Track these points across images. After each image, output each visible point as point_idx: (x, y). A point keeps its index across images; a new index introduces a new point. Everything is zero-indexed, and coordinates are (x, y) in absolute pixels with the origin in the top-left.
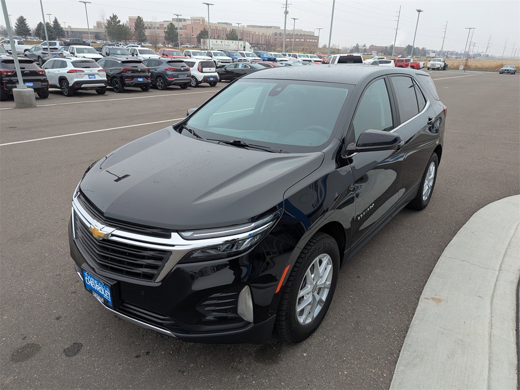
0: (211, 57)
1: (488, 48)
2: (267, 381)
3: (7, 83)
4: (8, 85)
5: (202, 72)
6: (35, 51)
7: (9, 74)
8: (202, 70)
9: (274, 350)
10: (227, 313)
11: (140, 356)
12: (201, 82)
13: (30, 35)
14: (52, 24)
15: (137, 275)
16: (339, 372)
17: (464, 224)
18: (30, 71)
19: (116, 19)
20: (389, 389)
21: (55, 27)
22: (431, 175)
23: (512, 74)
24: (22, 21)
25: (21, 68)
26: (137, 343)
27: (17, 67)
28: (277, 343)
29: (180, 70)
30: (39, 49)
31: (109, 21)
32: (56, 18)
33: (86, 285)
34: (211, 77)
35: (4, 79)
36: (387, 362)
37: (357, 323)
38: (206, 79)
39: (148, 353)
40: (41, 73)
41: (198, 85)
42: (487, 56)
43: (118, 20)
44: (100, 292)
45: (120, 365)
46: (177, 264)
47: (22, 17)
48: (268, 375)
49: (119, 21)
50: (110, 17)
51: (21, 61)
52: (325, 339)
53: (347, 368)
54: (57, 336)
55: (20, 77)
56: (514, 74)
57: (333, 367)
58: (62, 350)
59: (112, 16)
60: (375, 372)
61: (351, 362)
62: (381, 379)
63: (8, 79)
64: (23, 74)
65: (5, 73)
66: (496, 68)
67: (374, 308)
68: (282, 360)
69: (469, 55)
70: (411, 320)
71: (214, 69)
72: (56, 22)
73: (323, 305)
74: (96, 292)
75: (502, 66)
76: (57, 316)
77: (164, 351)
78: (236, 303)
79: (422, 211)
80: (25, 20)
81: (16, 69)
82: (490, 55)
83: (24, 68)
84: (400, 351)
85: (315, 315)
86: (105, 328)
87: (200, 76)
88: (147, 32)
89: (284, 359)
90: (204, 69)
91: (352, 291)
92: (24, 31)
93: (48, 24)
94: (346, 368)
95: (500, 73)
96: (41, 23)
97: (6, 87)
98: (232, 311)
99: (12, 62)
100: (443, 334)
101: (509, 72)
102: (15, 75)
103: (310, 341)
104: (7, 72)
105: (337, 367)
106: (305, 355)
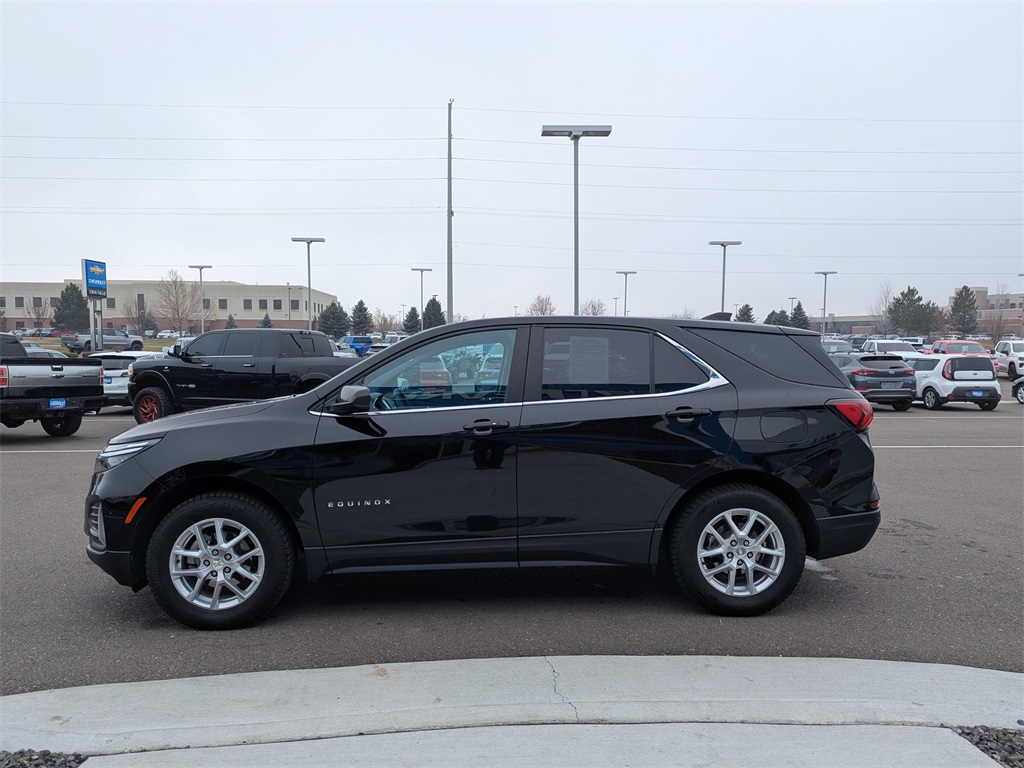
0: (1007, 353)
5: (952, 379)
8: (952, 374)
12: (946, 399)
14: (791, 312)
19: (913, 295)
21: (794, 317)
29: (887, 375)
31: (898, 301)
32: (799, 304)
34: (977, 389)
38: (959, 395)
41: (940, 404)
47: (747, 306)
49: (920, 299)
50: (902, 294)
59: (906, 292)
71: (988, 374)
72: (799, 309)
80: (751, 309)
87: (946, 388)
88: (983, 315)
90: (957, 374)
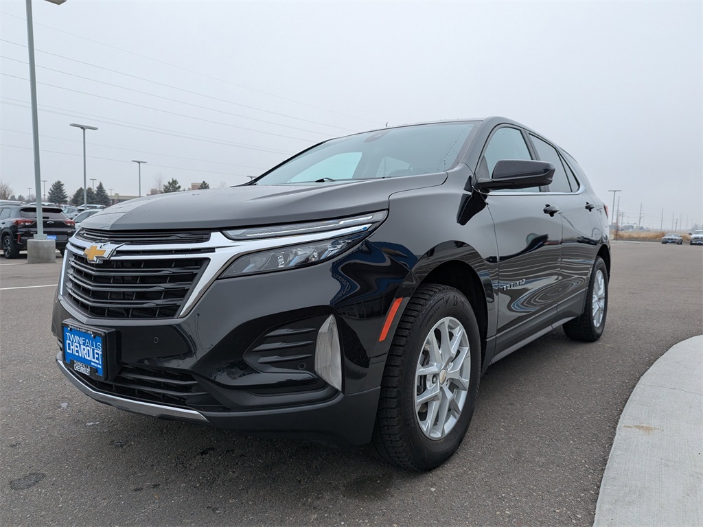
1: (640, 218)
2: (366, 521)
3: (22, 235)
4: (23, 238)
6: (67, 213)
7: (27, 224)
9: (378, 483)
10: (297, 369)
11: (142, 489)
13: (65, 202)
14: (95, 190)
15: (150, 313)
16: (496, 511)
17: (661, 355)
18: (55, 222)
19: (176, 184)
20: (592, 525)
21: (98, 193)
22: (600, 289)
23: (678, 244)
24: (58, 187)
25: (44, 218)
26: (140, 474)
27: (39, 217)
28: (383, 475)
30: (73, 211)
31: (166, 187)
32: (101, 184)
33: (66, 354)
35: (19, 230)
36: (579, 499)
37: (518, 453)
39: (156, 486)
40: (69, 225)
42: (642, 228)
43: (177, 185)
44: (87, 358)
45: (104, 499)
46: (217, 279)
47: (59, 182)
48: (367, 515)
50: (169, 183)
51: (45, 210)
52: (465, 472)
53: (510, 507)
54: (5, 465)
55: (40, 228)
56: (681, 244)
57: (485, 505)
58: (7, 482)
59: (171, 182)
60: (561, 512)
61: (516, 500)
62: (574, 521)
63: (24, 230)
64: (46, 225)
65: (22, 224)
66: (656, 238)
67: (543, 437)
68: (392, 496)
69: (618, 227)
70: (609, 452)
72: (100, 188)
73: (458, 416)
74: (78, 361)
75: (663, 235)
76: (14, 443)
77: (185, 483)
78: (311, 348)
79: (596, 343)
80: (63, 185)
81: (37, 219)
82: (645, 227)
83: (48, 218)
84: (599, 487)
85: (447, 431)
86: (91, 456)
89: (396, 495)
91: (502, 418)
92: (59, 197)
93: (90, 189)
94: (508, 507)
95: (663, 243)
96: (81, 189)
97: (21, 240)
98: (305, 365)
99: (34, 210)
100: (667, 466)
101: (673, 241)
102: (35, 225)
103: (439, 472)
104: (25, 222)
105: (493, 505)
106: (433, 489)
